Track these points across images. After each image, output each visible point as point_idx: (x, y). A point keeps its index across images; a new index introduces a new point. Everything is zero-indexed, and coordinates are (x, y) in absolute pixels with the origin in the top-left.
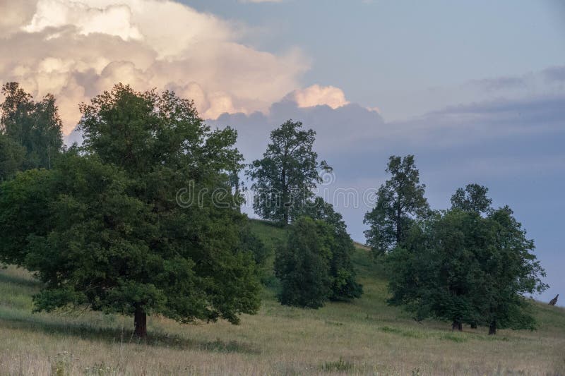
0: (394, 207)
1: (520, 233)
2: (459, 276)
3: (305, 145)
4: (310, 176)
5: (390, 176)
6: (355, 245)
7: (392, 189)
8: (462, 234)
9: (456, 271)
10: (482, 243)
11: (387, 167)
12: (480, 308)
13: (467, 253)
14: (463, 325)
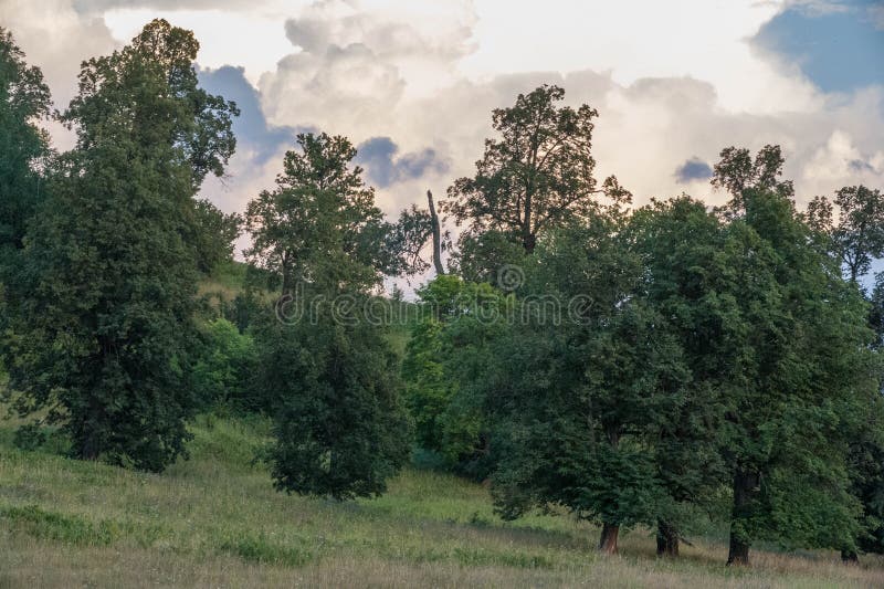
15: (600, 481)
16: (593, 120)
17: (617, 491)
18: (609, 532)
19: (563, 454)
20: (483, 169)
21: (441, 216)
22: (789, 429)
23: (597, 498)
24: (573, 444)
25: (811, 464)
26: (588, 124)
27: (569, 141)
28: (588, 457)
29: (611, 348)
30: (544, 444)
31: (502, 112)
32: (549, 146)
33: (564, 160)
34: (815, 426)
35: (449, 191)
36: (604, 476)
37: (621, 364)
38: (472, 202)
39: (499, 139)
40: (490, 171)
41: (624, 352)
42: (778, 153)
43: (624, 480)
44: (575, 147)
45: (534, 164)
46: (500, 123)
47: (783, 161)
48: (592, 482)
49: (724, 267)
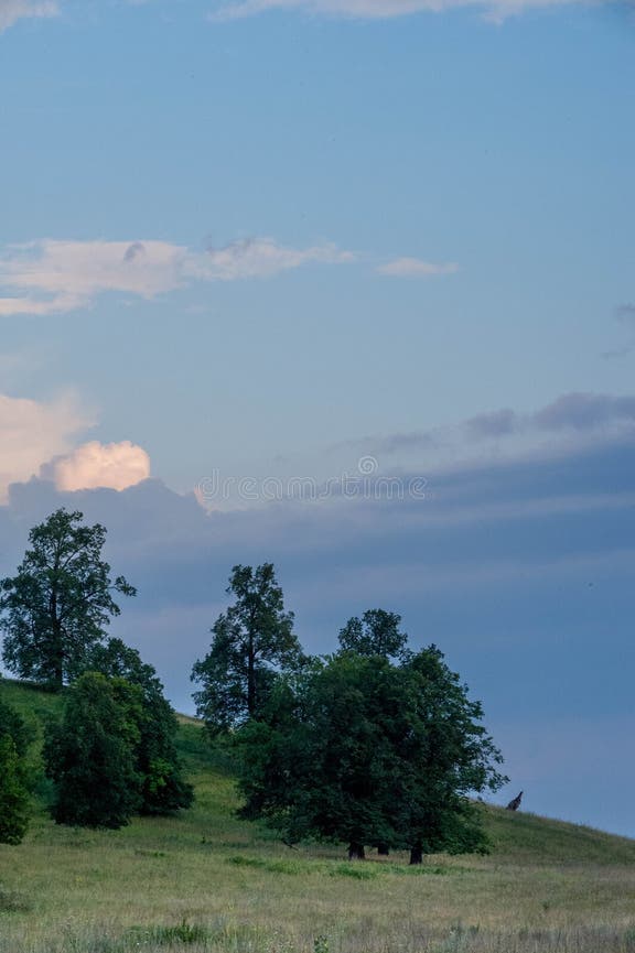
0: (242, 651)
1: (458, 690)
2: (357, 767)
3: (89, 551)
4: (99, 603)
5: (234, 600)
6: (179, 719)
7: (237, 621)
8: (361, 694)
9: (352, 759)
10: (393, 709)
11: (230, 585)
12: (394, 818)
13: (369, 726)
14: (366, 848)
20: (21, 572)
26: (100, 538)
27: (85, 551)
31: (36, 530)
38: (11, 596)
39: (32, 549)
42: (271, 568)
46: (34, 538)
47: (274, 574)
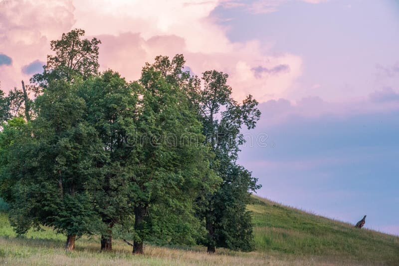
15: (65, 213)
16: (99, 45)
17: (73, 218)
18: (70, 238)
19: (46, 200)
20: (46, 69)
21: (28, 92)
22: (159, 185)
23: (63, 221)
24: (51, 195)
25: (171, 202)
26: (96, 47)
27: (88, 56)
28: (58, 201)
29: (69, 145)
30: (36, 195)
31: (55, 42)
32: (78, 58)
33: (85, 64)
34: (174, 183)
35: (30, 80)
36: (67, 210)
37: (75, 154)
38: (41, 85)
39: (54, 54)
40: (50, 70)
41: (75, 148)
42: (182, 58)
43: (76, 212)
44: (90, 58)
45: (71, 67)
46: (54, 47)
47: (185, 62)
48: (61, 214)
49: (126, 104)
